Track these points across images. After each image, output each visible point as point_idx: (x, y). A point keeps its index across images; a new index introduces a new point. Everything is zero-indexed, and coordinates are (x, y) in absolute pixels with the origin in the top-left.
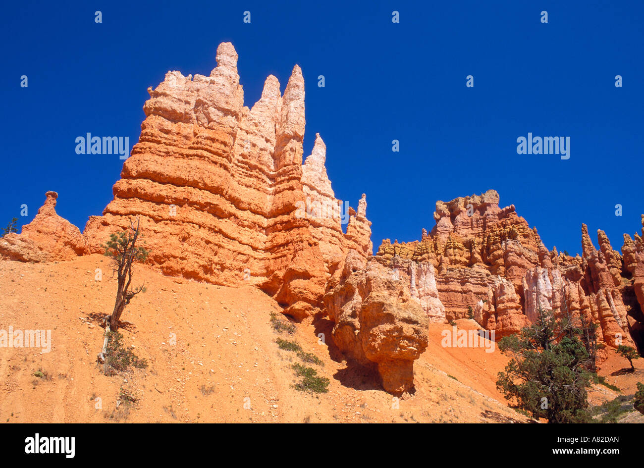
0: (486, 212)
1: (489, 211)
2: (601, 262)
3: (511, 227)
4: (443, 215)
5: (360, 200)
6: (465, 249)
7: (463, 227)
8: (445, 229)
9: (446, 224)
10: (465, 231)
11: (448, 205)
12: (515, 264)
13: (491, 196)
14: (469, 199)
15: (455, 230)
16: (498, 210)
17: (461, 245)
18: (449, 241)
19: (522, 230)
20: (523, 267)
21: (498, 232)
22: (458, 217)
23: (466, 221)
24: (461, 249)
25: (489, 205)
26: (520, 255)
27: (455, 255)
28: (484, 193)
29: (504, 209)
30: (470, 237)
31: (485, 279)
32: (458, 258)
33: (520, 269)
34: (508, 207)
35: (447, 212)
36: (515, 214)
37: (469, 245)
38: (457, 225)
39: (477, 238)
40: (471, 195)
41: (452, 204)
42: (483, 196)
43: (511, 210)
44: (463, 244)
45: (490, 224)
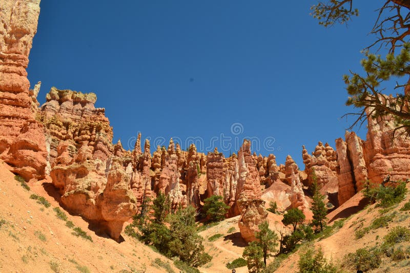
0: (85, 107)
1: (88, 106)
2: (147, 160)
3: (99, 122)
4: (54, 98)
5: (36, 85)
6: (63, 127)
7: (65, 111)
8: (52, 108)
9: (54, 105)
10: (66, 115)
11: (59, 92)
12: (101, 149)
13: (91, 97)
14: (76, 94)
15: (59, 111)
16: (94, 108)
17: (61, 124)
18: (54, 118)
19: (105, 126)
20: (105, 152)
21: (89, 123)
22: (64, 103)
23: (69, 108)
24: (60, 126)
25: (88, 102)
26: (105, 144)
27: (55, 129)
28: (88, 93)
29: (98, 109)
30: (69, 120)
31: (74, 152)
32: (56, 132)
33: (103, 153)
34: (100, 109)
35: (58, 97)
36: (104, 115)
37: (67, 125)
38: (62, 109)
39: (74, 122)
40: (78, 91)
41: (63, 92)
42: (86, 95)
43: (103, 111)
44: (63, 123)
45: (85, 115)
